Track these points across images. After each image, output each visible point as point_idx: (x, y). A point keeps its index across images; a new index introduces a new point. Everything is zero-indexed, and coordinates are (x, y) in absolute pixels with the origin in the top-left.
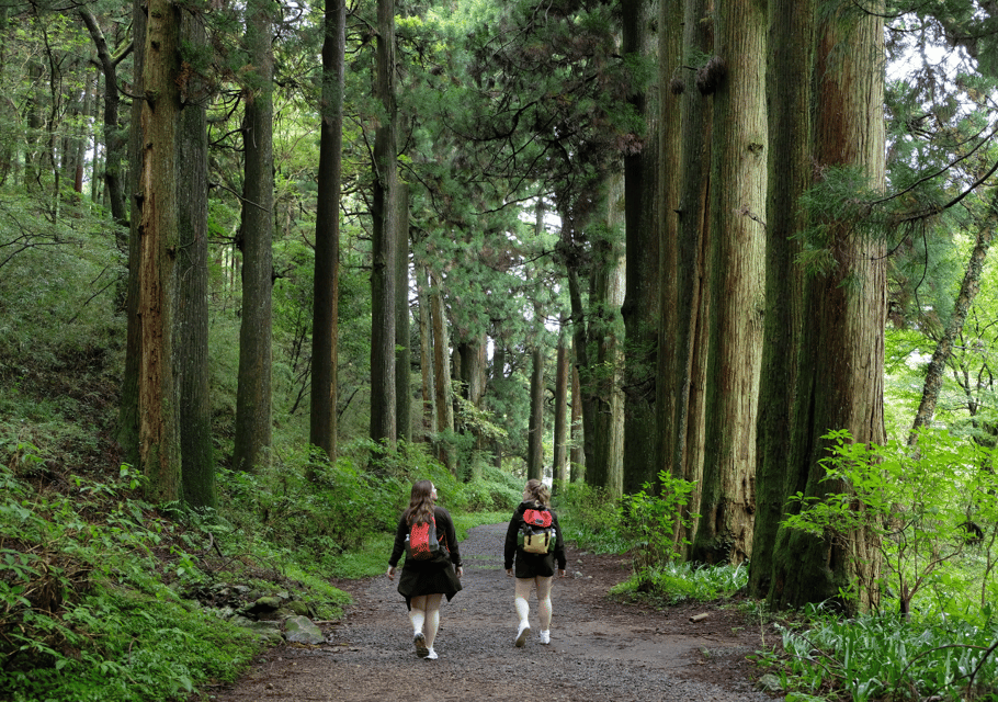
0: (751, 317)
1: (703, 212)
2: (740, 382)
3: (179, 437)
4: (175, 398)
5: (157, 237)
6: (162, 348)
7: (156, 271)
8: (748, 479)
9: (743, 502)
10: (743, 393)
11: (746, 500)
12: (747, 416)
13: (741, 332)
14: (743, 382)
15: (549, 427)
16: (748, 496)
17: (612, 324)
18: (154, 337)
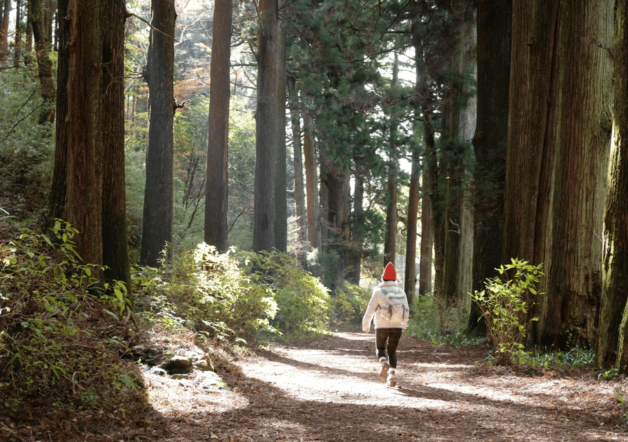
0: (596, 134)
1: (552, 44)
2: (584, 189)
3: (100, 228)
4: (98, 194)
5: (83, 55)
6: (87, 151)
7: (82, 84)
8: (590, 275)
9: (585, 294)
10: (587, 200)
11: (588, 293)
12: (590, 220)
13: (586, 146)
14: (587, 189)
15: (401, 253)
16: (590, 290)
17: (461, 156)
18: (80, 142)
